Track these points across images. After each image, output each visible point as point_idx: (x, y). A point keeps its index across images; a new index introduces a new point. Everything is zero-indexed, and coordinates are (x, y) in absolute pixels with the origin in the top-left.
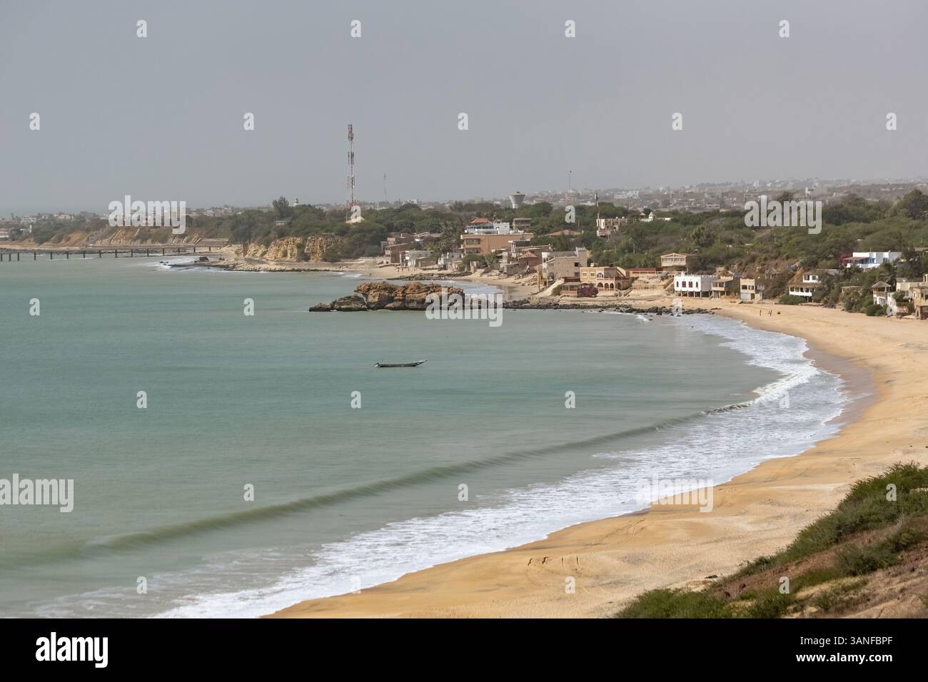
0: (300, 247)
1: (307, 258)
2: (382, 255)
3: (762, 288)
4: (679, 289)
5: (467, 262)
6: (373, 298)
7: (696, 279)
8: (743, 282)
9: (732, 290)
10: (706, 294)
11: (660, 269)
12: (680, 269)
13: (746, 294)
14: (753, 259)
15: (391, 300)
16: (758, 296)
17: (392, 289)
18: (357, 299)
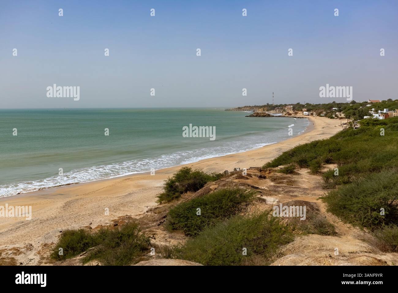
0: (263, 109)
1: (264, 110)
2: (274, 110)
3: (317, 114)
4: (305, 114)
5: (283, 111)
6: (255, 115)
7: (307, 112)
8: (314, 113)
9: (312, 114)
10: (308, 115)
11: (302, 111)
12: (306, 111)
13: (314, 115)
14: (317, 109)
15: (258, 115)
16: (316, 115)
17: (258, 114)
18: (253, 115)
